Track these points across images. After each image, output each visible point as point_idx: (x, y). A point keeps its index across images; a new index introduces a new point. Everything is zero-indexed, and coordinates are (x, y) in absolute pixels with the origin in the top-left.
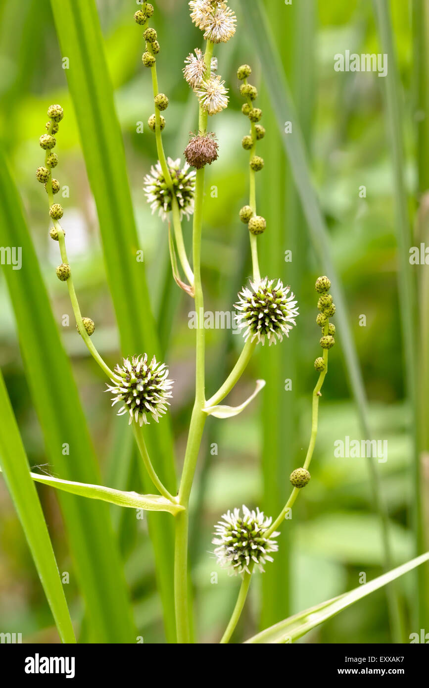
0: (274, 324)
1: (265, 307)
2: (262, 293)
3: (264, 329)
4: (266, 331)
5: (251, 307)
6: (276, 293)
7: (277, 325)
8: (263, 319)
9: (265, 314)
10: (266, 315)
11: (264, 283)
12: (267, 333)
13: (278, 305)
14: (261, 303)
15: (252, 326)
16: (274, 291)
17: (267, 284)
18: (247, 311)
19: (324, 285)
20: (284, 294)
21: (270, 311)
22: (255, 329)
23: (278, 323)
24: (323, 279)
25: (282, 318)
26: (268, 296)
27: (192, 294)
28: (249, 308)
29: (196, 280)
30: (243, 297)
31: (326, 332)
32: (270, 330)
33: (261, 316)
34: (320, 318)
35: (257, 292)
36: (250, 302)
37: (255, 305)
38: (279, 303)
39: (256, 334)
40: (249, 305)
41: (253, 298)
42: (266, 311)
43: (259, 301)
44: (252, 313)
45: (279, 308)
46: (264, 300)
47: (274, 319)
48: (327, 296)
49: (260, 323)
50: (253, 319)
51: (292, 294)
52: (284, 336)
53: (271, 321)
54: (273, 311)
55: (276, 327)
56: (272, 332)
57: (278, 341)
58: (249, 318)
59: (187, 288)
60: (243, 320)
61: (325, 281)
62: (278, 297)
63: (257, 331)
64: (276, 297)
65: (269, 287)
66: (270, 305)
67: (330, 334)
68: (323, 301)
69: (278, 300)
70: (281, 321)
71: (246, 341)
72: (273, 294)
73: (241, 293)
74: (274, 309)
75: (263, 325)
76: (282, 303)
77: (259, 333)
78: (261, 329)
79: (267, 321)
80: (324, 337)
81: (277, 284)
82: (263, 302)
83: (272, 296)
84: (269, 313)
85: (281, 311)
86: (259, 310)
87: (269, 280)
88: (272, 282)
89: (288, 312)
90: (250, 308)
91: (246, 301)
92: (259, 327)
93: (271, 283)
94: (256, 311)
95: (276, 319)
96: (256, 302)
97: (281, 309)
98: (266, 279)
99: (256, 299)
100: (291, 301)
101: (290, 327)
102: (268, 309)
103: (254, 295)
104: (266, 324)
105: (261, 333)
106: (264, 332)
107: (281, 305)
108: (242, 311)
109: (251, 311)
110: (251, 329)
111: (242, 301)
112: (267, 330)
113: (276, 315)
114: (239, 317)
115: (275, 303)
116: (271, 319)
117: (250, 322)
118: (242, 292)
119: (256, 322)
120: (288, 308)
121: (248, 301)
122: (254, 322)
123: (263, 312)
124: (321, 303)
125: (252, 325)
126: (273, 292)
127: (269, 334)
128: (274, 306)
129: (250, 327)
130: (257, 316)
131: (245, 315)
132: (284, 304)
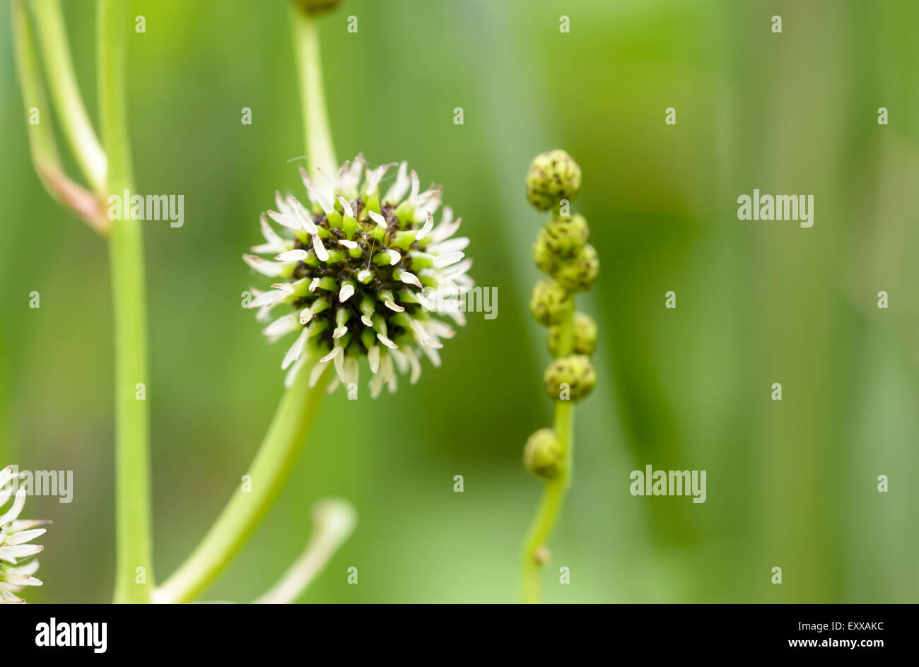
0: (392, 319)
1: (358, 263)
2: (349, 213)
3: (358, 339)
4: (361, 344)
5: (311, 262)
6: (396, 212)
7: (403, 324)
8: (353, 306)
9: (359, 285)
10: (364, 290)
11: (351, 180)
12: (365, 351)
13: (403, 253)
14: (345, 248)
15: (315, 329)
16: (388, 206)
17: (363, 179)
18: (296, 276)
19: (559, 182)
20: (420, 215)
21: (376, 276)
22: (325, 340)
23: (407, 317)
24: (554, 163)
25: (418, 298)
26: (369, 221)
27: (100, 223)
28: (302, 265)
29: (113, 172)
30: (278, 229)
31: (566, 344)
32: (377, 342)
33: (347, 292)
34: (545, 299)
35: (330, 212)
36: (306, 245)
37: (325, 255)
38: (406, 249)
39: (327, 359)
40: (303, 256)
41: (315, 230)
42: (364, 276)
43: (342, 242)
44: (316, 283)
45: (407, 264)
46: (357, 237)
47: (390, 304)
48: (568, 221)
49: (341, 316)
50: (318, 306)
51: (448, 214)
52: (425, 360)
53: (381, 311)
54: (386, 275)
55: (396, 331)
56: (384, 349)
57: (403, 378)
58: (304, 301)
59: (83, 202)
60: (278, 311)
61: (561, 168)
62: (403, 224)
63: (331, 347)
64: (395, 227)
65: (371, 190)
66: (377, 253)
67: (578, 352)
68: (555, 237)
69: (402, 237)
70: (412, 309)
71: (290, 380)
72: (384, 215)
73: (274, 216)
74: (390, 269)
75: (354, 324)
76: (415, 245)
77: (337, 352)
78: (347, 341)
79: (367, 309)
80: (562, 362)
81: (394, 180)
82: (352, 246)
83: (382, 223)
84: (372, 282)
85: (415, 273)
86: (337, 272)
87: (371, 164)
88: (381, 171)
89: (439, 279)
90: (306, 266)
91: (291, 244)
92: (341, 331)
93: (375, 176)
94: (328, 275)
95: (398, 302)
96: (329, 244)
97: (413, 267)
98: (358, 165)
99: (326, 233)
100: (449, 238)
101: (446, 332)
102: (371, 269)
103: (320, 220)
104: (366, 320)
105: (346, 353)
106: (355, 348)
107: (415, 254)
108: (279, 280)
109: (312, 276)
110: (311, 339)
111: (274, 243)
112: (367, 340)
113: (398, 288)
114: (263, 301)
115: (394, 248)
116: (382, 303)
117: (307, 314)
118: (276, 209)
119: (327, 317)
120: (439, 262)
121: (297, 241)
122: (320, 316)
123: (354, 279)
124: (549, 246)
125: (313, 325)
126: (386, 210)
127: (374, 354)
128: (393, 257)
129: (306, 334)
130: (332, 296)
131: (289, 291)
132: (423, 250)
